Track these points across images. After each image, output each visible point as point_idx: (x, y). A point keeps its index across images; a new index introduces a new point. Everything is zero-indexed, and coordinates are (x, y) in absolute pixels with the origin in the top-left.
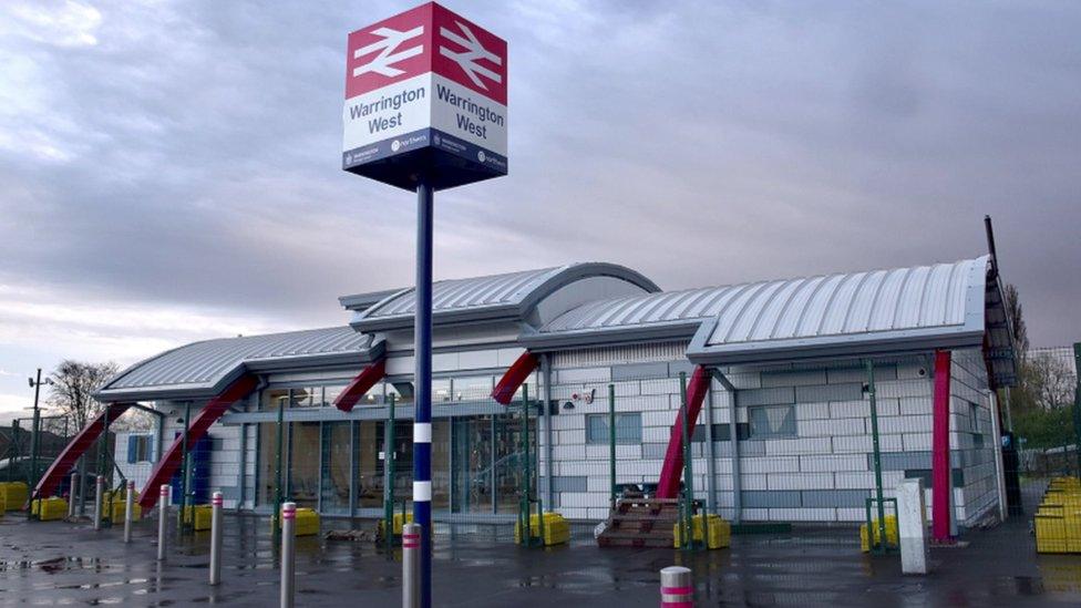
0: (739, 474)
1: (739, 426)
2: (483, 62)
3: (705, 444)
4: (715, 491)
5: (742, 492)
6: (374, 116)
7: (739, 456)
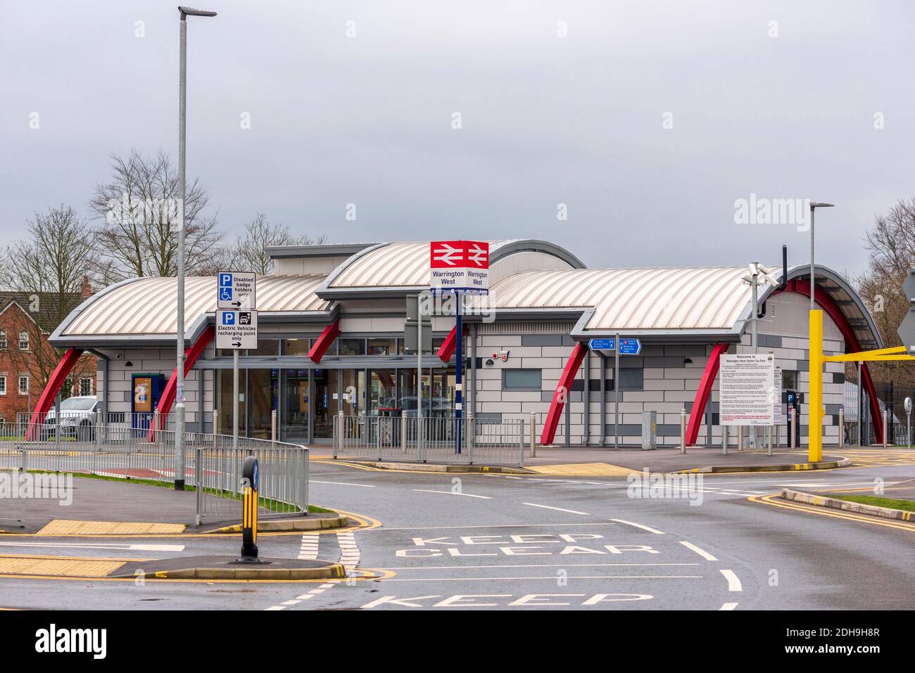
0: (604, 413)
1: (607, 381)
2: (482, 256)
3: (583, 392)
4: (589, 424)
5: (606, 425)
6: (443, 278)
7: (605, 401)
